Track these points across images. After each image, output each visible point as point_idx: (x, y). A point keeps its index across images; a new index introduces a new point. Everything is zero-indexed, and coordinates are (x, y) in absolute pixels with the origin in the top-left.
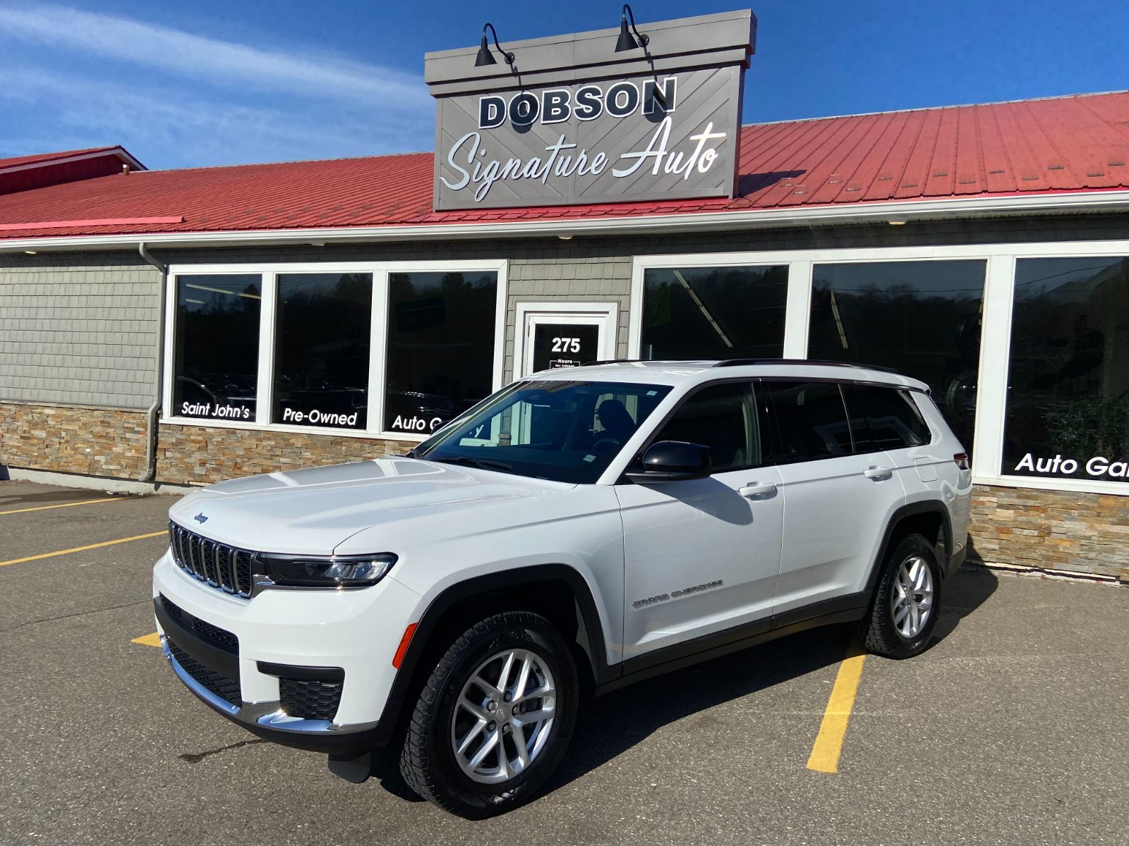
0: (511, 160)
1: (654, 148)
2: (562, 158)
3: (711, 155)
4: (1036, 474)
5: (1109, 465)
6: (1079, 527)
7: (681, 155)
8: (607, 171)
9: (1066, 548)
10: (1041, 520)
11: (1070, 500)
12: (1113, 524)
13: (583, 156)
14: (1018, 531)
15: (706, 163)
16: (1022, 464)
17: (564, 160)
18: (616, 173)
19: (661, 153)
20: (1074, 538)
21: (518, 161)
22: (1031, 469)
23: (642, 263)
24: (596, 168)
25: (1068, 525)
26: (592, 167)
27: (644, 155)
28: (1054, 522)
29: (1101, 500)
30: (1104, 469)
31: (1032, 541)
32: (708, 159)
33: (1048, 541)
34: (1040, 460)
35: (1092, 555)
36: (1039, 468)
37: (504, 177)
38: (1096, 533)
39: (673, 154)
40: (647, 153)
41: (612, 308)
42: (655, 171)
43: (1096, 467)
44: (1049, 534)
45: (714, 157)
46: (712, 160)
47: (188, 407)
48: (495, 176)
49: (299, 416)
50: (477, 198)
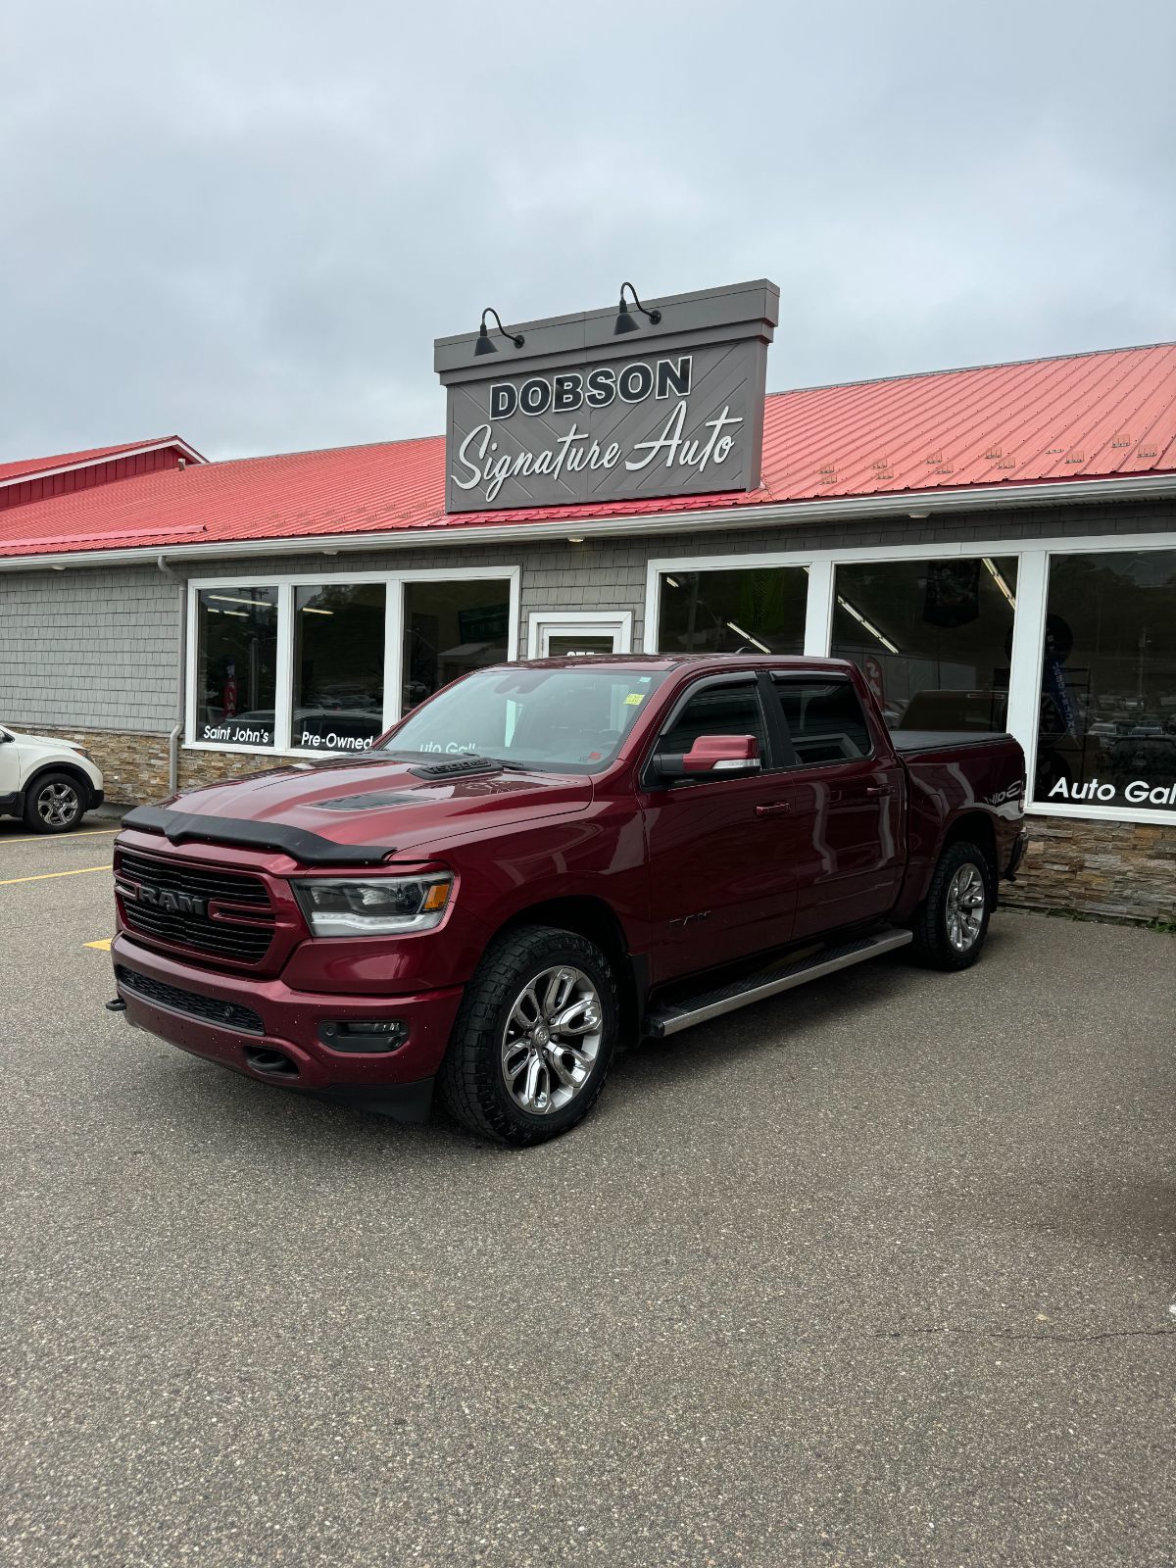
0: (523, 454)
1: (669, 436)
2: (574, 450)
3: (727, 442)
4: (1071, 800)
5: (1150, 790)
6: (1112, 861)
7: (696, 443)
8: (620, 463)
9: (1098, 884)
10: (1071, 851)
11: (1103, 830)
12: (1151, 857)
13: (595, 447)
14: (1048, 866)
15: (722, 450)
16: (1056, 789)
17: (577, 452)
18: (630, 466)
19: (675, 442)
20: (1108, 874)
21: (530, 456)
22: (1066, 795)
23: (657, 567)
24: (609, 462)
25: (1102, 858)
26: (605, 461)
27: (657, 445)
28: (1087, 856)
29: (1139, 832)
30: (1145, 795)
31: (1063, 877)
32: (724, 447)
33: (1081, 876)
34: (1075, 785)
35: (1127, 892)
36: (1075, 795)
37: (516, 473)
38: (1131, 868)
39: (688, 443)
40: (662, 442)
41: (626, 617)
42: (669, 464)
43: (1136, 793)
44: (1082, 867)
45: (730, 445)
46: (728, 448)
47: (210, 730)
48: (507, 472)
49: (316, 740)
50: (489, 496)
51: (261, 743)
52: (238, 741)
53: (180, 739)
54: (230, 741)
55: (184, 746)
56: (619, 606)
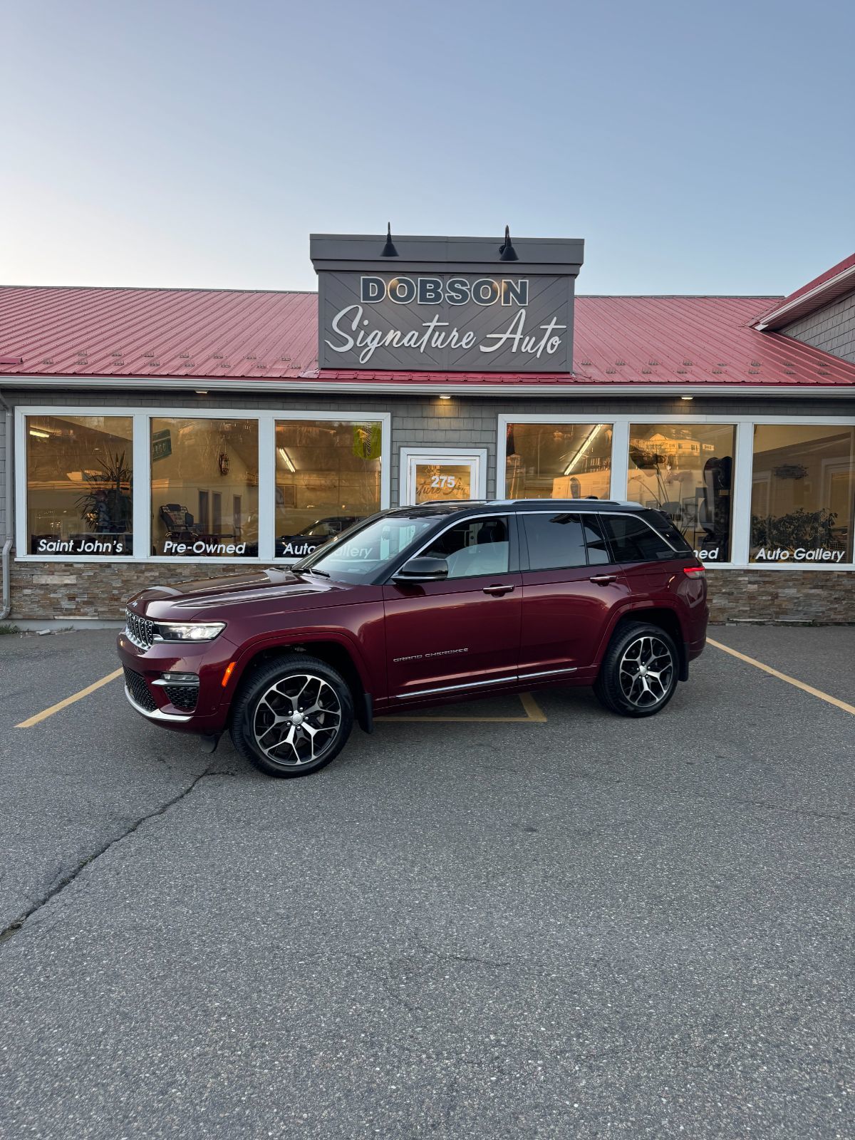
0: (392, 331)
1: (514, 331)
2: (437, 333)
3: (556, 340)
4: (767, 561)
5: (806, 553)
6: (792, 592)
7: (534, 339)
8: (476, 345)
9: (786, 606)
10: (771, 589)
11: (788, 575)
12: (811, 588)
13: (455, 333)
14: (760, 598)
15: (553, 346)
16: (759, 555)
17: (439, 335)
18: (483, 349)
19: (518, 336)
20: (791, 599)
21: (399, 333)
22: (764, 558)
23: (505, 419)
24: (467, 344)
25: (787, 591)
26: (463, 343)
27: (505, 337)
28: (780, 591)
29: (805, 575)
30: (803, 555)
31: (768, 603)
32: (554, 343)
33: (776, 602)
35: (800, 608)
37: (386, 344)
38: (801, 595)
39: (527, 338)
40: (508, 335)
41: (483, 453)
42: (514, 350)
43: (799, 555)
44: (777, 597)
45: (558, 342)
46: (557, 344)
47: (46, 544)
48: (378, 343)
49: (182, 548)
50: (362, 360)
51: (114, 553)
52: (84, 553)
53: (12, 553)
54: (75, 552)
55: (16, 560)
56: (476, 445)
